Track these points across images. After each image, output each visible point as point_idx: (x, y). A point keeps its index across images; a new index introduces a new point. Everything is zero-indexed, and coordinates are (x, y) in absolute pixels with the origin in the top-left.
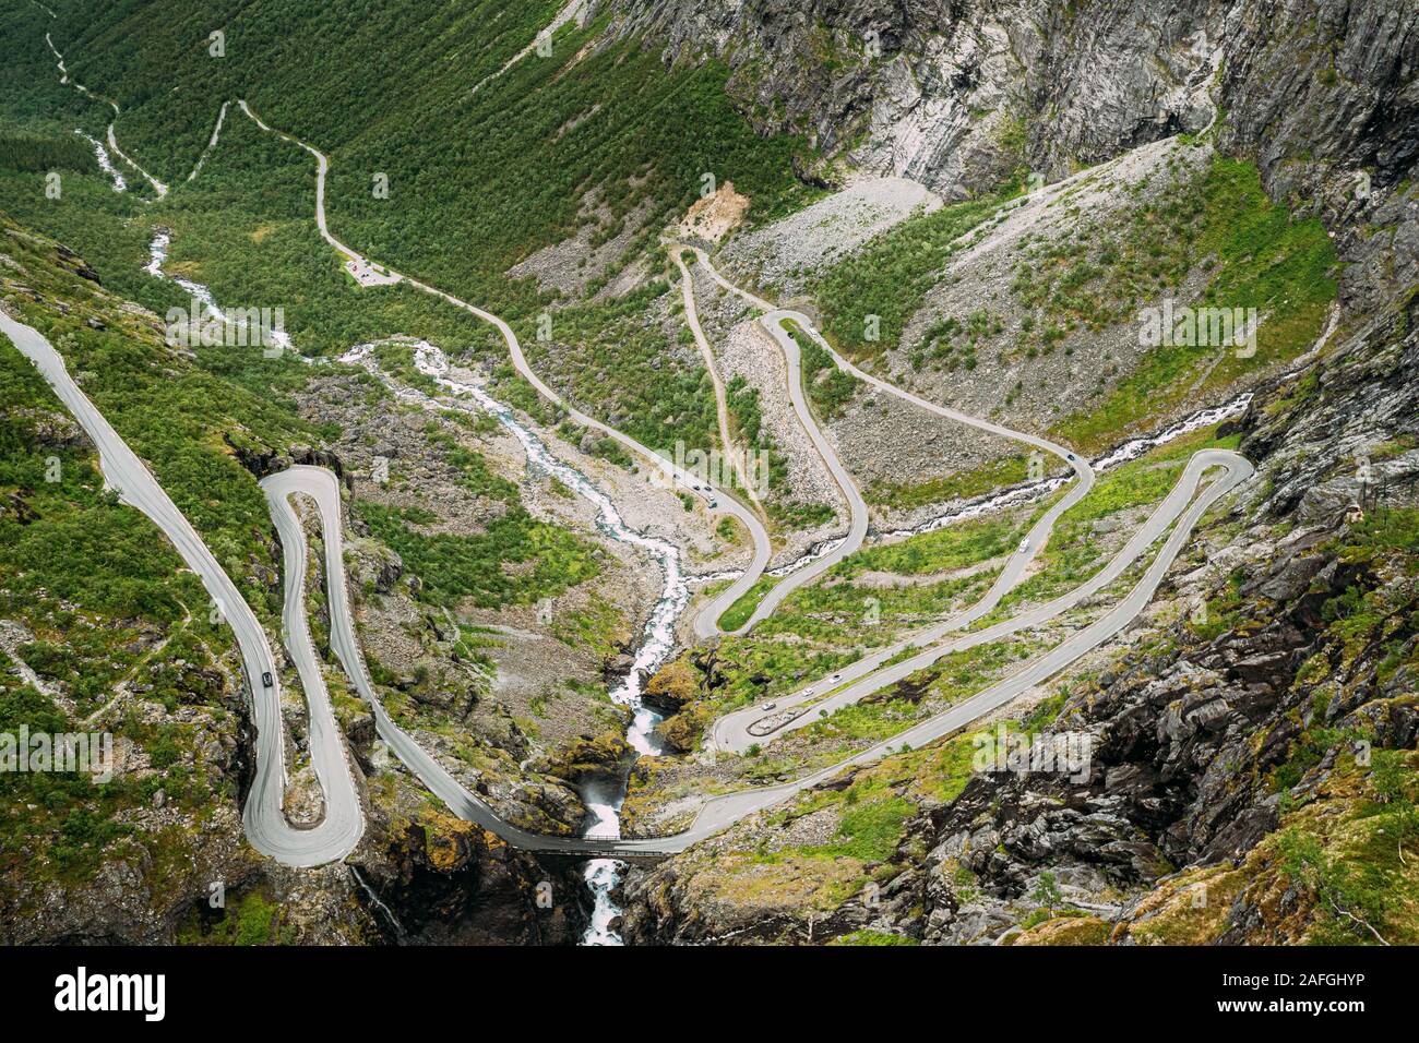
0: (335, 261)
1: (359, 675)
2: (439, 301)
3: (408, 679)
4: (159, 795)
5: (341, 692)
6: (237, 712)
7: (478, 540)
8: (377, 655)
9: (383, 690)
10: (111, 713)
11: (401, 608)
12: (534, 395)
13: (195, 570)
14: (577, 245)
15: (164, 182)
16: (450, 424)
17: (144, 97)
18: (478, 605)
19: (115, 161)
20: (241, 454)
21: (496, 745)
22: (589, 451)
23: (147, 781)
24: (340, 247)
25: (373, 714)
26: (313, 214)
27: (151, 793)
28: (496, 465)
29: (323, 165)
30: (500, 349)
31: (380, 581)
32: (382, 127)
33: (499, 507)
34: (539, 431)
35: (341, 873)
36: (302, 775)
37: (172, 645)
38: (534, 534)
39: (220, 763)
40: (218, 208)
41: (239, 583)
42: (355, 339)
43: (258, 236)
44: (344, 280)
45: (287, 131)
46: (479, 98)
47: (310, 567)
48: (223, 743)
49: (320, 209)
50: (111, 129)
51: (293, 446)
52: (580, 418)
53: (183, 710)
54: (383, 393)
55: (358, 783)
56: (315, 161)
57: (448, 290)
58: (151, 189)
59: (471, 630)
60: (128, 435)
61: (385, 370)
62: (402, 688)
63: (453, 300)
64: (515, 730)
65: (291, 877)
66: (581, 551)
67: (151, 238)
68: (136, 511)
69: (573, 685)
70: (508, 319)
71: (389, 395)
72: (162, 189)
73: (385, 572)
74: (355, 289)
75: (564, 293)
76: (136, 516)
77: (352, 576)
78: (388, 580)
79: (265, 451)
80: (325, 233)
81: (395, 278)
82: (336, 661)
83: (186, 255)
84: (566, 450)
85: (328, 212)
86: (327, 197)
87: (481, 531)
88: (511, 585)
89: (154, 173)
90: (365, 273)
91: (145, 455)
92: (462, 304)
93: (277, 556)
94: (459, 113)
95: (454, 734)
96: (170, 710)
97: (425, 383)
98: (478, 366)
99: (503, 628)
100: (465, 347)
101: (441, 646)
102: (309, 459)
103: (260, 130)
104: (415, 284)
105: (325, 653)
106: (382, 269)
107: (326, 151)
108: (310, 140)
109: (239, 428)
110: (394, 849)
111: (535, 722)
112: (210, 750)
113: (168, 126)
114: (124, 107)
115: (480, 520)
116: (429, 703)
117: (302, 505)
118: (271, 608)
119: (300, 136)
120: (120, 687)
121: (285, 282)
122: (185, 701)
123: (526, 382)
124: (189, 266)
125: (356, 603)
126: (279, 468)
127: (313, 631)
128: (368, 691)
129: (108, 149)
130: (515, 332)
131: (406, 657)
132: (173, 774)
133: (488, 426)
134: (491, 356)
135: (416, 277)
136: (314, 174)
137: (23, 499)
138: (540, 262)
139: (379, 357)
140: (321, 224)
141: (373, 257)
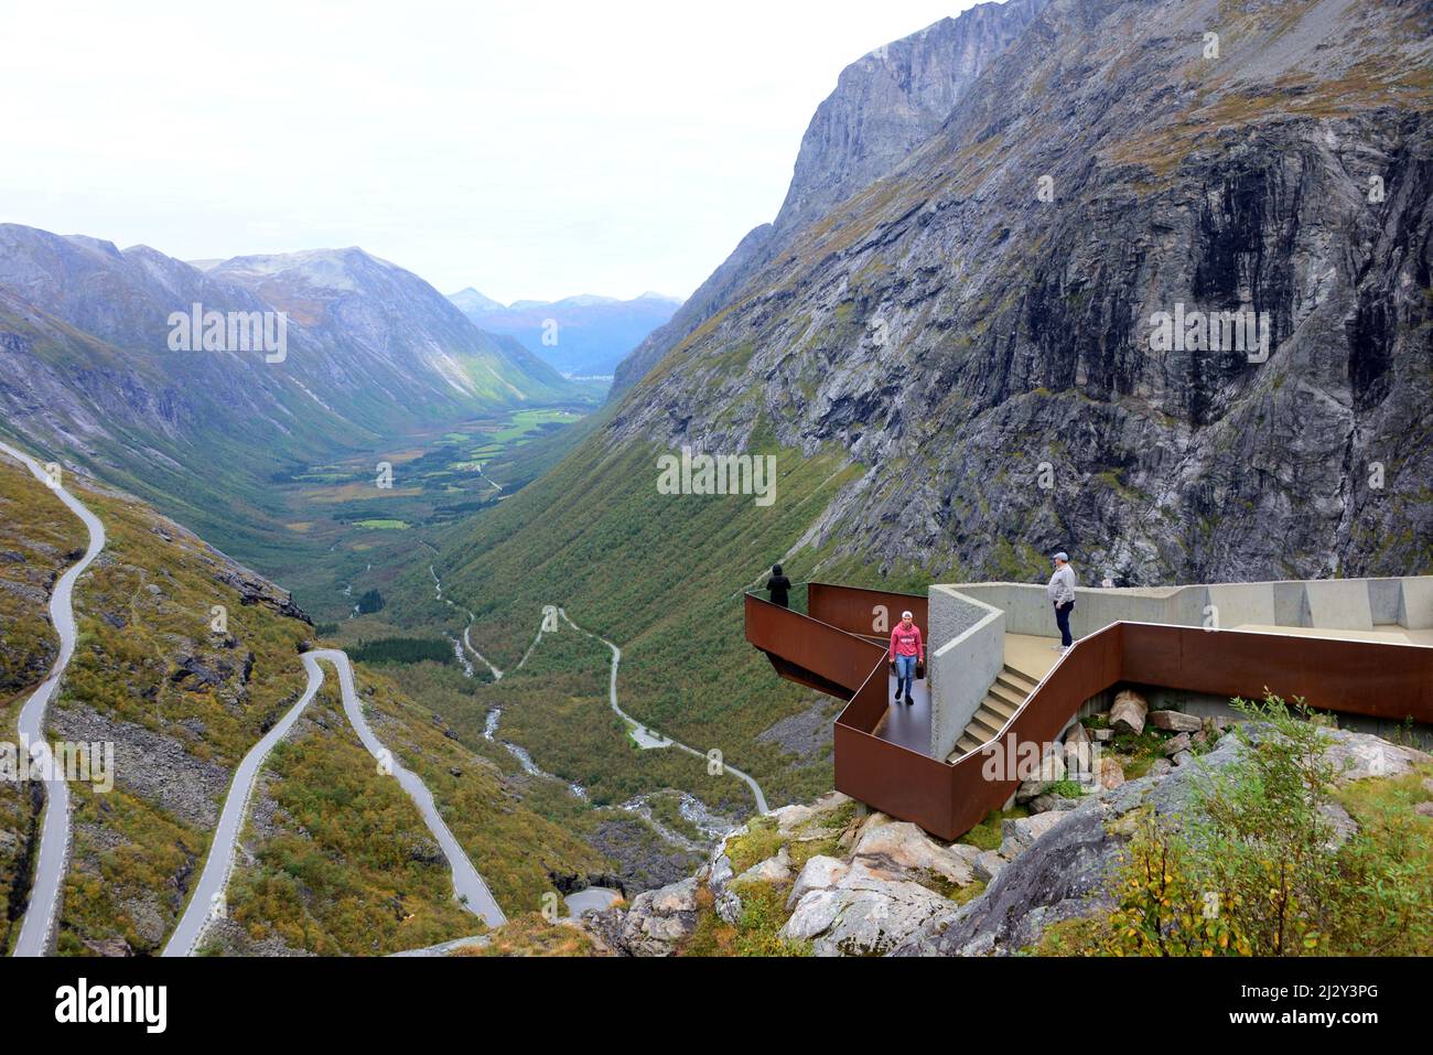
0: (621, 728)
2: (701, 761)
14: (813, 716)
15: (501, 669)
17: (491, 608)
19: (468, 656)
20: (552, 875)
24: (630, 720)
26: (605, 691)
29: (617, 654)
30: (747, 802)
32: (660, 627)
40: (539, 688)
42: (634, 791)
44: (628, 747)
45: (590, 631)
46: (736, 603)
49: (613, 688)
50: (467, 630)
51: (589, 872)
54: (653, 836)
56: (610, 652)
58: (491, 673)
60: (474, 856)
61: (657, 818)
67: (488, 711)
68: (475, 917)
70: (755, 777)
71: (660, 838)
72: (498, 674)
74: (636, 751)
75: (802, 756)
76: (473, 923)
79: (569, 873)
80: (615, 707)
81: (667, 743)
83: (513, 725)
85: (619, 691)
86: (618, 679)
89: (494, 663)
90: (644, 739)
91: (484, 873)
97: (688, 830)
98: (731, 816)
100: (721, 800)
102: (602, 882)
103: (572, 630)
104: (683, 747)
106: (657, 735)
107: (619, 645)
108: (609, 638)
109: (552, 855)
113: (508, 628)
114: (476, 616)
119: (600, 635)
121: (583, 746)
124: (514, 732)
126: (580, 888)
130: (761, 787)
134: (740, 809)
135: (683, 743)
136: (609, 661)
137: (399, 902)
138: (782, 730)
139: (653, 806)
140: (614, 699)
141: (651, 726)
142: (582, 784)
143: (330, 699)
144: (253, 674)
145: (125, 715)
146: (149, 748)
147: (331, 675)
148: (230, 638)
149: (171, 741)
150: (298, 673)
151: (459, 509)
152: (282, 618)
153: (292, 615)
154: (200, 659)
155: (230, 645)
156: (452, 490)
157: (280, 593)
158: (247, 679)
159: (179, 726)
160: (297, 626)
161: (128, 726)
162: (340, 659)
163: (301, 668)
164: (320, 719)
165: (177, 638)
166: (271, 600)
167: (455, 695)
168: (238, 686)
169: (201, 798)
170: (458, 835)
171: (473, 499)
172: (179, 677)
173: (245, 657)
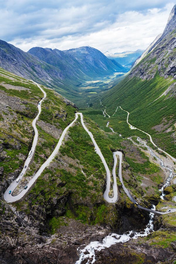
0: (128, 126)
1: (121, 180)
2: (141, 132)
3: (128, 181)
4: (94, 189)
5: (118, 181)
6: (105, 181)
7: (142, 164)
8: (124, 177)
9: (124, 182)
10: (90, 178)
11: (128, 172)
12: (153, 145)
13: (103, 162)
14: (161, 125)
16: (140, 148)
17: (109, 106)
18: (141, 173)
20: (111, 149)
21: (139, 193)
22: (160, 154)
23: (93, 187)
24: (129, 124)
25: (122, 185)
26: (126, 120)
27: (93, 189)
28: (146, 154)
29: (129, 114)
30: (149, 139)
31: (126, 167)
32: (136, 109)
33: (146, 160)
34: (153, 150)
35: (114, 205)
36: (112, 191)
37: (99, 171)
38: (150, 165)
39: (102, 187)
40: (115, 119)
41: (108, 165)
42: (129, 136)
43: (119, 123)
44: (129, 129)
45: (124, 110)
46: (150, 105)
47: (117, 164)
48: (102, 184)
49: (127, 119)
51: (117, 149)
52: (159, 149)
53: (98, 179)
54: (132, 143)
55: (119, 194)
56: (128, 113)
57: (143, 130)
59: (139, 176)
60: (99, 145)
61: (133, 140)
62: (127, 182)
63: (143, 132)
64: (142, 191)
65: (108, 203)
66: (157, 168)
67: (107, 122)
68: (98, 154)
69: (153, 187)
70: (150, 135)
71: (133, 143)
72: (109, 117)
73: (127, 166)
74: (130, 130)
75: (159, 132)
76: (98, 155)
77: (122, 166)
78: (127, 168)
79: (114, 149)
80: (128, 122)
81: (136, 128)
82: (119, 177)
83: (111, 125)
84: (157, 154)
86: (129, 118)
87: (143, 163)
88: (146, 171)
89: (109, 115)
90: (132, 128)
91: (100, 148)
92: (144, 132)
93: (113, 162)
94: (147, 107)
95: (133, 190)
96: (97, 179)
97: (138, 143)
98: (145, 141)
99: (144, 177)
100: (144, 138)
101: (133, 178)
102: (119, 151)
103: (122, 110)
104: (138, 129)
105: (117, 175)
107: (129, 112)
108: (127, 111)
109: (111, 146)
110: (122, 203)
111: (146, 191)
112: (101, 185)
113: (111, 109)
114: (107, 107)
115: (143, 162)
116: (131, 185)
117: (117, 156)
118: (111, 169)
119: (126, 110)
120: (92, 175)
121: (122, 128)
122: (99, 178)
123: (152, 143)
124: (111, 126)
125: (122, 170)
126: (115, 151)
127: (116, 172)
128: (122, 182)
129: (104, 112)
130: (151, 137)
131: (128, 178)
132: (96, 187)
133: (145, 149)
134: (148, 140)
136: (127, 115)
137: (86, 151)
138: (156, 127)
139: (132, 138)
140: (127, 121)
141: (133, 126)
142: (121, 134)
143: (79, 120)
144: (67, 116)
145: (48, 122)
146: (51, 127)
147: (79, 116)
148: (64, 111)
149: (54, 126)
150: (74, 116)
151: (105, 90)
152: (73, 108)
153: (75, 107)
154: (59, 114)
155: (64, 112)
156: (104, 87)
157: (73, 104)
158: (66, 117)
159: (55, 124)
160: (75, 109)
161: (48, 124)
162: (81, 114)
163: (74, 115)
164: (77, 123)
165: (56, 111)
166: (72, 105)
167: (102, 120)
168: (65, 118)
169: (58, 135)
170: (96, 142)
171: (107, 88)
172: (56, 117)
173: (66, 114)
